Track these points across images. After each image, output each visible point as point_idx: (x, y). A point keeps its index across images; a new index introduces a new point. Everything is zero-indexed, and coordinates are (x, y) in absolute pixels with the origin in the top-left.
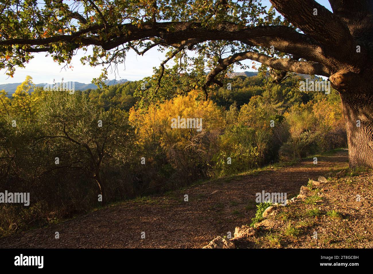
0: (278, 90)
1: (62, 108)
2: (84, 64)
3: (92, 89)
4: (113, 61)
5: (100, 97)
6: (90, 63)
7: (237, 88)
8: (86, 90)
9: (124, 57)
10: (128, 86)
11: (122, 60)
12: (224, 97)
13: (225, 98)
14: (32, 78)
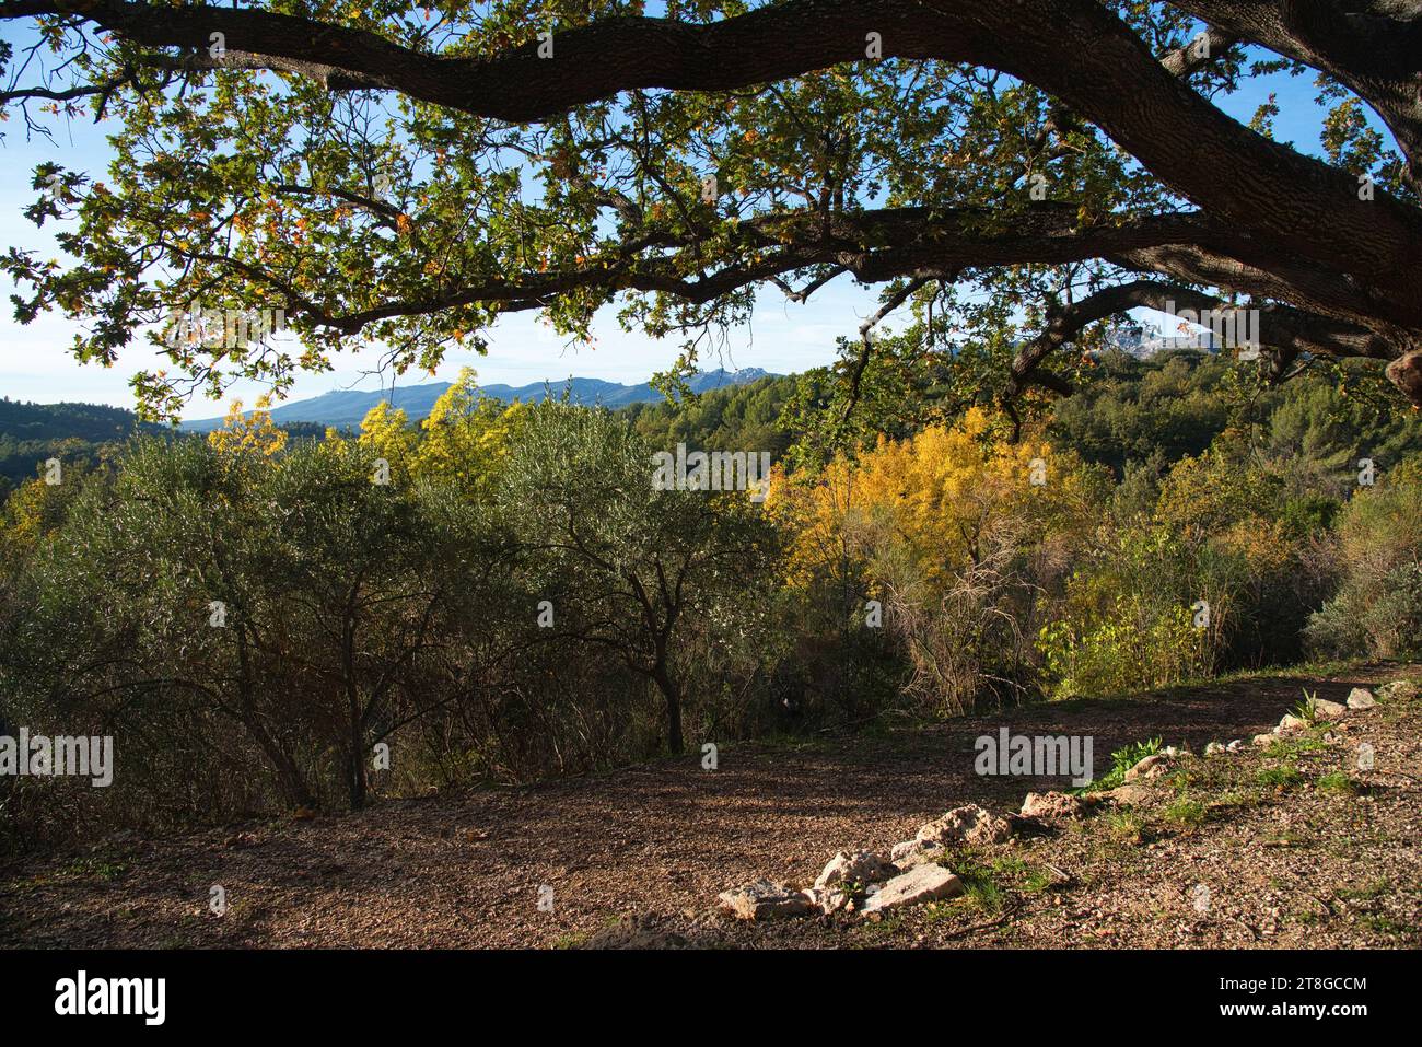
0: (1333, 404)
1: (565, 461)
2: (629, 329)
3: (647, 402)
4: (715, 317)
5: (671, 430)
6: (646, 324)
7: (1166, 396)
8: (627, 406)
9: (748, 305)
10: (767, 390)
11: (744, 315)
12: (1114, 432)
13: (1117, 435)
14: (474, 374)
